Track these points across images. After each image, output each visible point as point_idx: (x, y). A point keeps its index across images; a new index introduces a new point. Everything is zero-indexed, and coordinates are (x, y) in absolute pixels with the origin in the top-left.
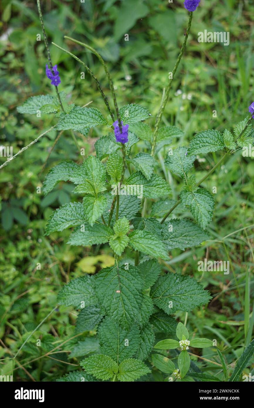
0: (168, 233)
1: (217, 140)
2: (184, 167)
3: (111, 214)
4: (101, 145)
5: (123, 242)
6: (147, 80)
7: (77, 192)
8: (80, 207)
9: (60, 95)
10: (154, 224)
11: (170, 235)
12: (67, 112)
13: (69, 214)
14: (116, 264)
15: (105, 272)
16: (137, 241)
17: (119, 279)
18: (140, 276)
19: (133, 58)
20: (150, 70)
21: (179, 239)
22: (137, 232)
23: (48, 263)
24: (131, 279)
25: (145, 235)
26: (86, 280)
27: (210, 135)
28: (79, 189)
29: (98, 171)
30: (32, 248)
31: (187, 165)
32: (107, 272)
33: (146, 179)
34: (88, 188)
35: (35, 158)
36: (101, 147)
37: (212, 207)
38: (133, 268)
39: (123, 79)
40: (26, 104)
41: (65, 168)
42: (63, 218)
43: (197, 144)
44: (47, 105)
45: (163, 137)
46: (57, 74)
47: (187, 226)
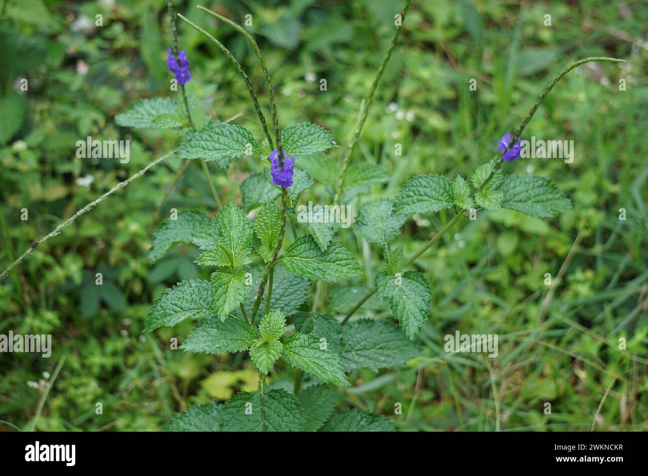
0: (353, 341)
1: (442, 192)
2: (386, 233)
3: (257, 303)
4: (251, 187)
5: (273, 351)
6: (342, 83)
7: (203, 263)
8: (206, 288)
9: (188, 100)
10: (330, 325)
11: (356, 344)
12: (197, 128)
13: (187, 299)
14: (260, 387)
15: (241, 399)
16: (297, 351)
17: (264, 412)
18: (298, 411)
19: (322, 44)
20: (349, 66)
21: (371, 353)
22: (298, 336)
23: (152, 379)
24: (284, 415)
25: (310, 342)
26: (209, 411)
27: (431, 182)
28: (205, 258)
29: (241, 231)
30: (129, 351)
31: (391, 230)
32: (244, 400)
33: (319, 249)
34: (221, 257)
35: (144, 200)
36: (250, 191)
37: (427, 303)
38: (287, 396)
39: (302, 79)
40: (130, 111)
41: (188, 221)
42: (176, 305)
43: (409, 196)
44: (165, 114)
45: (356, 181)
46: (185, 66)
47: (385, 331)
